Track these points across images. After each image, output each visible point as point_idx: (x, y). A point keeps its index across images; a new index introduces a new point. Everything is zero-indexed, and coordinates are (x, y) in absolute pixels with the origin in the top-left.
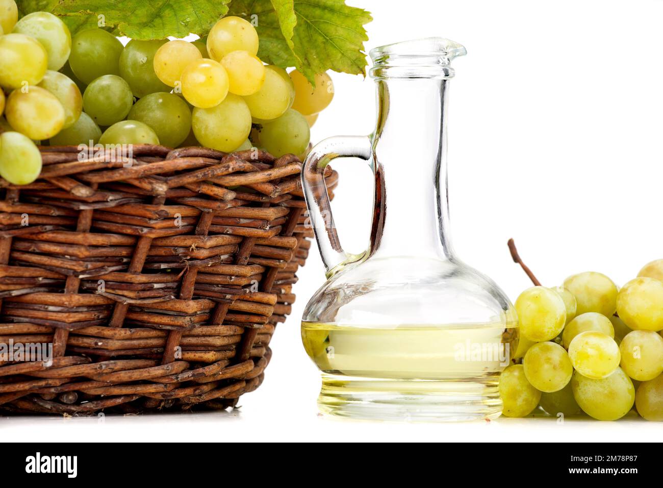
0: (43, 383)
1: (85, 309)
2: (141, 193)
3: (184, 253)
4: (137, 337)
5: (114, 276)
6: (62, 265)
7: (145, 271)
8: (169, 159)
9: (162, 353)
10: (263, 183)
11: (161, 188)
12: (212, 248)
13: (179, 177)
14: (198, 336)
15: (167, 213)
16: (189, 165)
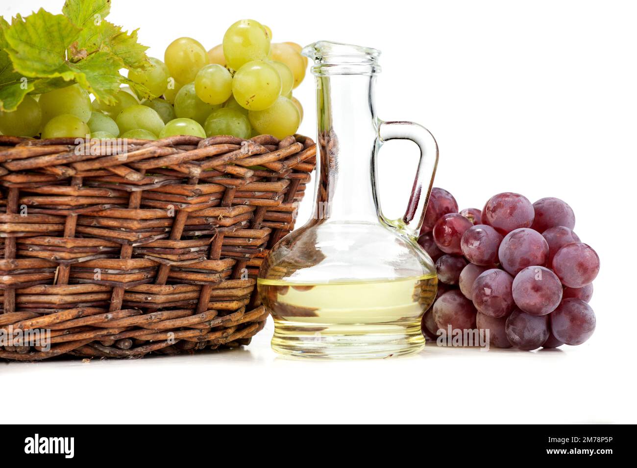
0: (105, 332)
1: (137, 271)
2: (180, 175)
3: (214, 222)
4: (178, 292)
5: (159, 243)
6: (119, 236)
7: (183, 238)
8: (201, 147)
9: (197, 304)
10: (274, 162)
11: (196, 171)
12: (235, 216)
13: (209, 161)
14: (224, 289)
15: (200, 191)
16: (217, 151)
